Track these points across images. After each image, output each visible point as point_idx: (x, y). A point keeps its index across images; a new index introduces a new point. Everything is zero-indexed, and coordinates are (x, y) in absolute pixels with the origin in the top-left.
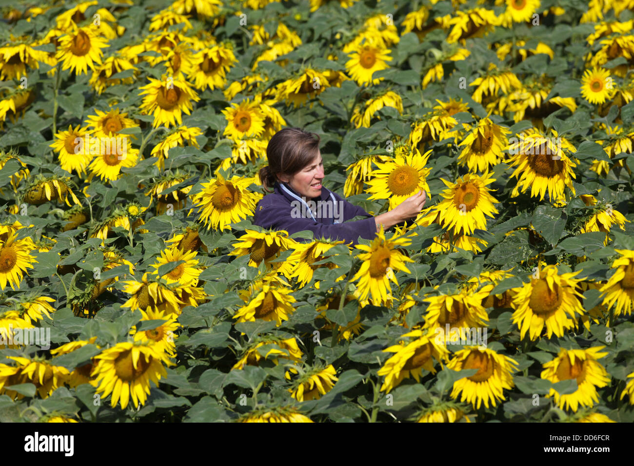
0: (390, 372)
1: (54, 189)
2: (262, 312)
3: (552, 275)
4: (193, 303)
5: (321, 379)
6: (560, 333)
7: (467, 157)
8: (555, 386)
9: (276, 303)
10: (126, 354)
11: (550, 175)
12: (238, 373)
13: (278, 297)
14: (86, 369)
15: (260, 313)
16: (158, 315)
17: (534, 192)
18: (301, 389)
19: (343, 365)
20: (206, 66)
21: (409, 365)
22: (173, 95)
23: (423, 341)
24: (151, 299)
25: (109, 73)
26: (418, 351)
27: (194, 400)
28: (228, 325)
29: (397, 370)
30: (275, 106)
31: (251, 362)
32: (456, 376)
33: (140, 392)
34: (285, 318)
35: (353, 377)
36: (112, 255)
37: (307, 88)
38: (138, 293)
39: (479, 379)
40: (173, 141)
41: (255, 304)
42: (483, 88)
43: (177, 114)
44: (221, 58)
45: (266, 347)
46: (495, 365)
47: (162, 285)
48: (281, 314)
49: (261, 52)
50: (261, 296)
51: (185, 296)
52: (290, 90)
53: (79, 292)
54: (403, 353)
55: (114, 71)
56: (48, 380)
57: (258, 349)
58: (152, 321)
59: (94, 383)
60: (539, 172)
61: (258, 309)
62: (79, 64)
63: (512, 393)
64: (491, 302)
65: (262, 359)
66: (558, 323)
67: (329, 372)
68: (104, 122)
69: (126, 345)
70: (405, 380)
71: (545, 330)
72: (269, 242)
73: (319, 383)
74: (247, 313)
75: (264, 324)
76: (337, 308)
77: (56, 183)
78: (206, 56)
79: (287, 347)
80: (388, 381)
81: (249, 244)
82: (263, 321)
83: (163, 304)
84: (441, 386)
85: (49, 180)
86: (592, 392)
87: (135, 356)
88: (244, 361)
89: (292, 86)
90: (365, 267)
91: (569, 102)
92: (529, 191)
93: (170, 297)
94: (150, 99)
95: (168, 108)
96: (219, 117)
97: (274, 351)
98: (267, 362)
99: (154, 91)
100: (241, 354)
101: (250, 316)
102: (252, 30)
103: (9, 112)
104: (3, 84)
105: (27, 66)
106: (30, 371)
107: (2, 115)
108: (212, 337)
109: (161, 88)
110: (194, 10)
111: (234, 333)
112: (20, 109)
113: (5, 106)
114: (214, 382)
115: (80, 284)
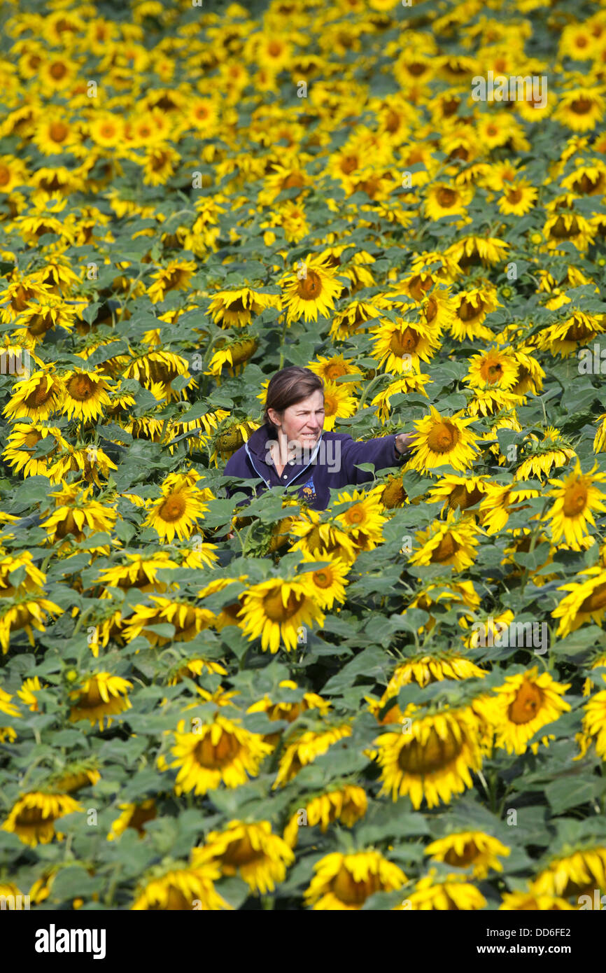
0: (566, 613)
2: (440, 556)
4: (372, 547)
9: (456, 546)
10: (275, 590)
12: (408, 619)
13: (458, 539)
14: (233, 609)
15: (437, 557)
16: (327, 557)
18: (475, 637)
19: (523, 608)
20: (464, 312)
21: (586, 605)
22: (409, 336)
24: (322, 543)
25: (352, 321)
26: (598, 589)
27: (358, 649)
28: (402, 570)
29: (574, 610)
30: (531, 354)
31: (420, 606)
33: (293, 637)
34: (470, 563)
36: (294, 503)
37: (574, 333)
38: (308, 535)
40: (397, 388)
41: (431, 546)
43: (412, 361)
44: (482, 304)
45: (438, 589)
47: (335, 527)
48: (463, 560)
49: (546, 300)
50: (439, 537)
51: (362, 539)
52: (554, 336)
53: (255, 545)
54: (580, 592)
55: (358, 319)
56: (190, 624)
57: (430, 593)
58: (318, 563)
59: (241, 625)
61: (435, 552)
62: (309, 310)
65: (433, 603)
67: (507, 619)
68: (326, 369)
69: (276, 583)
70: (580, 625)
72: (470, 488)
74: (422, 556)
75: (442, 569)
76: (527, 550)
78: (463, 300)
79: (463, 591)
80: (564, 624)
81: (448, 491)
82: (441, 566)
83: (335, 548)
87: (285, 595)
88: (414, 606)
89: (557, 332)
90: (558, 505)
93: (344, 540)
94: (382, 345)
96: (462, 365)
97: (446, 595)
98: (439, 607)
99: (387, 335)
100: (411, 599)
101: (426, 559)
102: (538, 276)
103: (226, 365)
104: (221, 333)
105: (253, 314)
106: (169, 612)
107: (218, 367)
108: (382, 581)
109: (397, 332)
110: (476, 253)
111: (406, 577)
112: (238, 362)
113: (222, 357)
114: (383, 629)
115: (257, 536)
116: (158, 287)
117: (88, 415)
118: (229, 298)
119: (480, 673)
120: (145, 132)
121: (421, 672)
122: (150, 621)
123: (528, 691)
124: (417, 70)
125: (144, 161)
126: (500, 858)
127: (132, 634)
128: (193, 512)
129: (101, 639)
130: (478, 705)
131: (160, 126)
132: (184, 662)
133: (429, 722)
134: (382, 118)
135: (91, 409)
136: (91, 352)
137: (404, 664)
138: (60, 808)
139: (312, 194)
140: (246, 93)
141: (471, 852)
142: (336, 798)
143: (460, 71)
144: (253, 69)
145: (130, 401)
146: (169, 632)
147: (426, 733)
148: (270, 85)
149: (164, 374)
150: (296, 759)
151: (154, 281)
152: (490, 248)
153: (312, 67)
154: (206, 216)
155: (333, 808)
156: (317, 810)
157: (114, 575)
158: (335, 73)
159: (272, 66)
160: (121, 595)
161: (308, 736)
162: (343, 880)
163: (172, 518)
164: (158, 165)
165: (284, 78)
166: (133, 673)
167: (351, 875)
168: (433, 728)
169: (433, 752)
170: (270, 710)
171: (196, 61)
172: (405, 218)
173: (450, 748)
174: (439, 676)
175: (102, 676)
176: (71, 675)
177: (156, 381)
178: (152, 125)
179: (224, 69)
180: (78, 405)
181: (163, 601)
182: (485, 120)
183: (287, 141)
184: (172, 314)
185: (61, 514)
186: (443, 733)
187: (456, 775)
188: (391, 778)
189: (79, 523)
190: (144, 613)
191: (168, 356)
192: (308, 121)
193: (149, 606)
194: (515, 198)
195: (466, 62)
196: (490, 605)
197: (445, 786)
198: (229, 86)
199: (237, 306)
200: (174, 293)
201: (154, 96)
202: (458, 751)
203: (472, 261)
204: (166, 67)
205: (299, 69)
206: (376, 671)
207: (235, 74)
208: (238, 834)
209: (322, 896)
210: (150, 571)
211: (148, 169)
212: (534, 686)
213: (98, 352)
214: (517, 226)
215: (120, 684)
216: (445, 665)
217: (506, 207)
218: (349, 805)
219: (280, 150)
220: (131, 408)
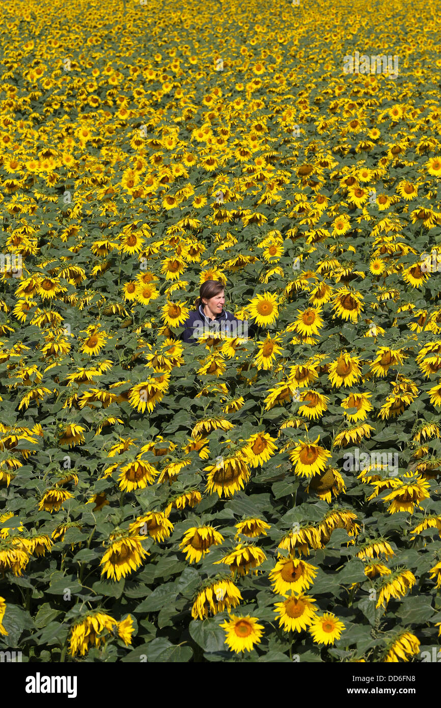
0: (269, 401)
1: (117, 308)
2: (210, 371)
3: (347, 357)
4: (179, 365)
5: (237, 403)
6: (350, 385)
7: (313, 300)
8: (346, 410)
9: (217, 367)
10: (145, 387)
11: (351, 309)
12: (198, 400)
13: (218, 364)
14: (126, 395)
15: (208, 371)
16: (161, 370)
17: (343, 317)
18: (227, 408)
19: (248, 397)
20: (191, 252)
21: (278, 398)
22: (175, 265)
23: (286, 387)
24: (159, 363)
25: (147, 254)
26: (283, 392)
27: (176, 411)
28: (194, 376)
29: (273, 400)
30: (223, 272)
31: (204, 394)
32: (300, 404)
33: (151, 406)
34: (222, 374)
35: (252, 403)
36: (142, 341)
37: (240, 264)
38: (153, 360)
39: (311, 406)
40: (175, 287)
41: (207, 367)
42: (322, 266)
43: (177, 274)
44: (199, 249)
45: (212, 387)
46: (319, 400)
47: (164, 356)
48: (219, 372)
49: (218, 246)
50: (210, 363)
51: (175, 362)
52: (231, 264)
53: (125, 358)
54: (276, 392)
55: (150, 253)
56: (107, 400)
57: (208, 388)
58: (158, 373)
59: (130, 401)
60: (345, 307)
61: (208, 369)
62: (131, 250)
63: (326, 413)
64: (319, 369)
65: (209, 393)
66: (349, 380)
67: (241, 400)
68: (144, 277)
69: (146, 383)
70: (276, 406)
71: (343, 384)
73: (236, 405)
74: (203, 371)
75: (211, 376)
76: (247, 370)
77: (118, 306)
78: (192, 247)
79: (221, 388)
80: (268, 405)
81: (206, 338)
82: (211, 375)
83: (164, 365)
84: (293, 409)
85: (115, 304)
86: (364, 414)
87: (150, 388)
88: (201, 393)
89: (232, 262)
90: (261, 352)
91: (362, 274)
92: (341, 316)
93: (168, 362)
94: (165, 267)
95: (173, 271)
96: (197, 276)
97: (215, 389)
98: (212, 395)
99: (167, 263)
100: (199, 390)
101: (204, 372)
102: (214, 235)
103: (99, 271)
104: (95, 258)
105: (109, 251)
106: (99, 395)
107: (95, 272)
108: (186, 381)
109: (171, 262)
110: (188, 225)
111: (197, 380)
112: (104, 270)
113: (97, 268)
114: (186, 403)
115: (126, 354)
116: (64, 236)
117: (49, 296)
118: (100, 244)
119: (232, 426)
120: (46, 166)
121: (207, 425)
122: (90, 399)
123: (260, 440)
124: (138, 143)
125: (47, 178)
126: (266, 529)
127: (83, 403)
128: (100, 344)
129: (69, 405)
130: (244, 450)
131: (52, 164)
132: (106, 418)
133: (228, 461)
134: (135, 165)
135: (51, 294)
136: (45, 265)
137: (200, 422)
138: (64, 496)
139: (117, 196)
140: (75, 149)
141: (254, 527)
142: (189, 496)
143: (157, 145)
144: (77, 140)
145: (66, 290)
146: (100, 405)
147: (227, 466)
148: (84, 147)
149: (75, 276)
150: (167, 473)
151: (63, 233)
152: (193, 223)
153: (99, 140)
154: (79, 205)
155: (187, 500)
156: (181, 501)
157: (73, 376)
158: (108, 143)
159: (84, 140)
160: (77, 386)
161: (172, 464)
162: (197, 538)
163: (92, 346)
164: (52, 180)
165: (88, 144)
166: (83, 422)
167: (200, 537)
168: (230, 464)
169: (229, 474)
170: (151, 448)
171: (56, 136)
172: (157, 208)
173: (236, 472)
174: (215, 427)
175: (73, 425)
176: (61, 426)
177: (71, 278)
178: (49, 164)
179: (66, 140)
180: (46, 292)
181: (96, 391)
182: (174, 166)
183: (99, 170)
184: (73, 248)
185: (49, 346)
186: (234, 466)
187: (238, 483)
188: (210, 485)
189: (56, 350)
190: (88, 395)
191: (77, 268)
192: (106, 163)
193: (90, 392)
194: (198, 201)
195: (159, 141)
196: (233, 393)
197: (233, 488)
198: (69, 146)
199: (103, 247)
200: (71, 238)
201: (44, 151)
202: (239, 473)
203: (188, 227)
204: (45, 138)
205: (94, 141)
206: (187, 423)
207: (70, 142)
208: (151, 517)
209: (186, 545)
210: (89, 375)
211: (48, 181)
212: (263, 439)
213: (48, 265)
214: (203, 213)
215: (79, 429)
216: (218, 423)
217: (196, 206)
218: (194, 500)
219: (97, 175)
220: (66, 293)
